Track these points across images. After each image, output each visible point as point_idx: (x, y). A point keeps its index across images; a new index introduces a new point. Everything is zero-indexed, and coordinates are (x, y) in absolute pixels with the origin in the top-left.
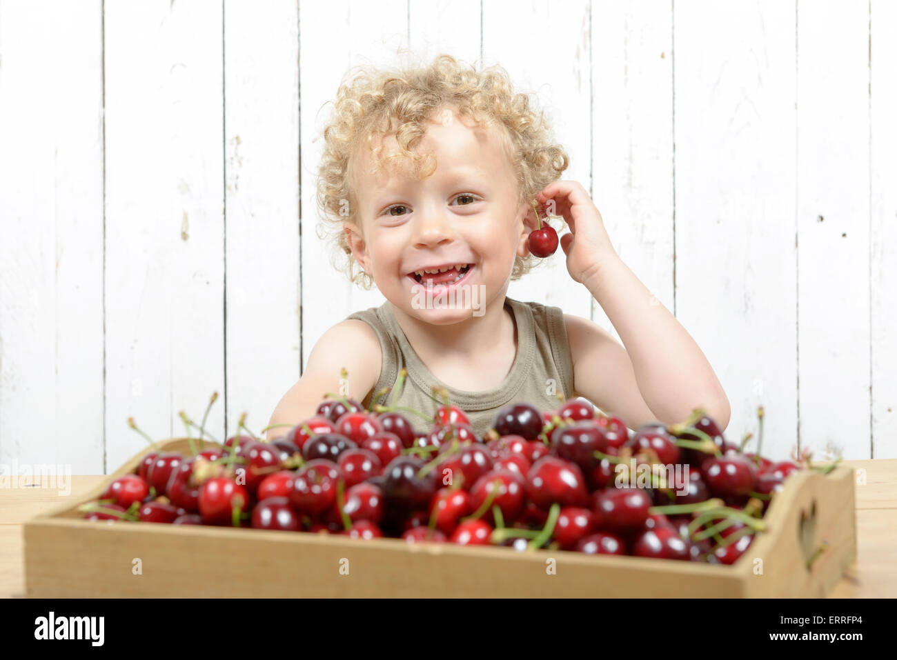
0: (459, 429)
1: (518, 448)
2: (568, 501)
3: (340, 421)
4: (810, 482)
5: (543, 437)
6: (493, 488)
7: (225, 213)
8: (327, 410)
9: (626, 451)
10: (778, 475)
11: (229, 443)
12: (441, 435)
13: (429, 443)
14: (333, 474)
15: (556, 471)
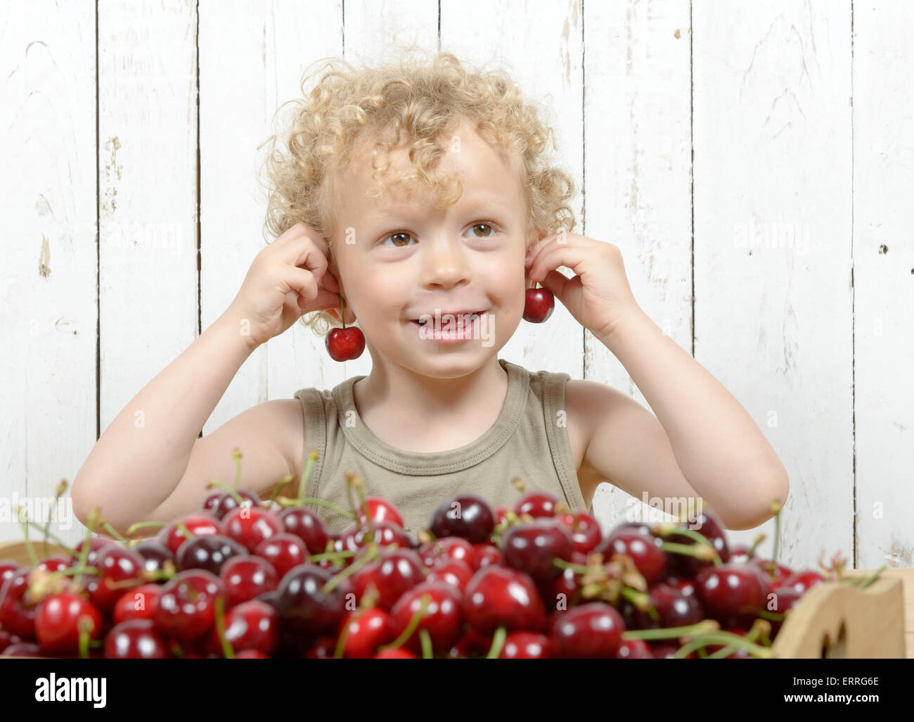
0: (383, 529)
1: (460, 553)
2: (518, 624)
3: (227, 518)
4: (836, 596)
5: (495, 539)
6: (420, 606)
7: (98, 241)
8: (216, 502)
9: (597, 558)
10: (799, 588)
11: (79, 549)
12: (359, 537)
13: (345, 548)
14: (212, 588)
15: (504, 583)
